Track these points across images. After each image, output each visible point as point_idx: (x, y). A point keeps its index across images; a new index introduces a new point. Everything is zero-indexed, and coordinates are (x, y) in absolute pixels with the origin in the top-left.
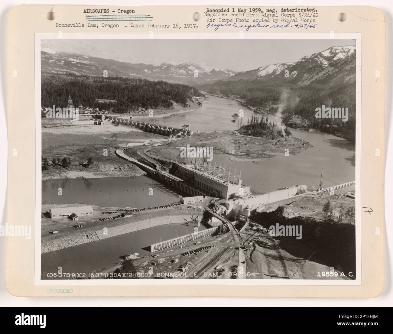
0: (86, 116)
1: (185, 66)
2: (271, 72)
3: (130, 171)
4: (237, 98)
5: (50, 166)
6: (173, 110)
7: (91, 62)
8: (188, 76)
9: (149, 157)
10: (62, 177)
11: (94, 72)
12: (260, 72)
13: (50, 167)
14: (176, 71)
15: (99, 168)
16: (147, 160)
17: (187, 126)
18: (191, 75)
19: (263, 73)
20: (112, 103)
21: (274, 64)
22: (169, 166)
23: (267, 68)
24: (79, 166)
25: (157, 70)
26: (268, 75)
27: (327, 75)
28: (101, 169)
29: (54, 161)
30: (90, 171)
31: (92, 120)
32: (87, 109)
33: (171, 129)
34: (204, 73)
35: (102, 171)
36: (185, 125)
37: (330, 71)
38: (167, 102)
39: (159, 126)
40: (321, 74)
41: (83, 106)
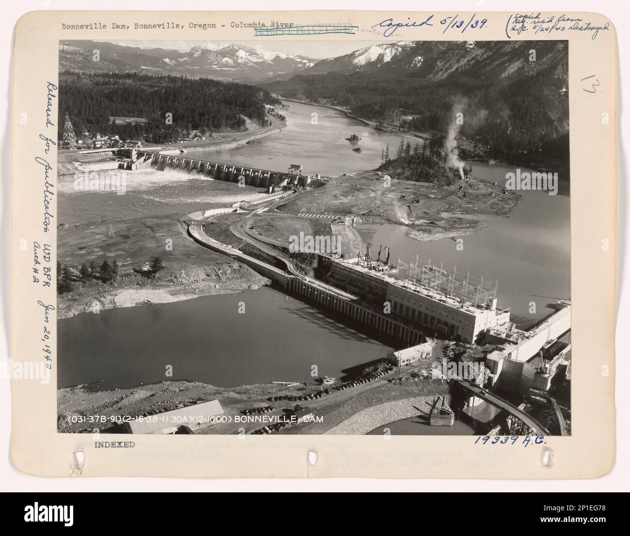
0: (102, 153)
1: (230, 50)
2: (374, 58)
3: (237, 278)
4: (332, 105)
5: (75, 280)
6: (246, 132)
7: (74, 48)
8: (237, 68)
9: (260, 241)
10: (106, 306)
11: (80, 65)
12: (357, 59)
13: (77, 283)
14: (217, 60)
15: (176, 277)
16: (260, 250)
17: (297, 167)
18: (242, 66)
19: (361, 60)
20: (141, 125)
21: (378, 44)
22: (311, 263)
23: (367, 51)
24: (136, 276)
25: (184, 59)
26: (370, 64)
27: (474, 63)
28: (180, 280)
29: (83, 271)
30: (160, 285)
31: (114, 160)
32: (99, 137)
33: (268, 173)
34: (263, 62)
35: (183, 284)
36: (293, 166)
37: (478, 55)
38: (235, 117)
39: (243, 168)
40: (464, 61)
41: (89, 131)
